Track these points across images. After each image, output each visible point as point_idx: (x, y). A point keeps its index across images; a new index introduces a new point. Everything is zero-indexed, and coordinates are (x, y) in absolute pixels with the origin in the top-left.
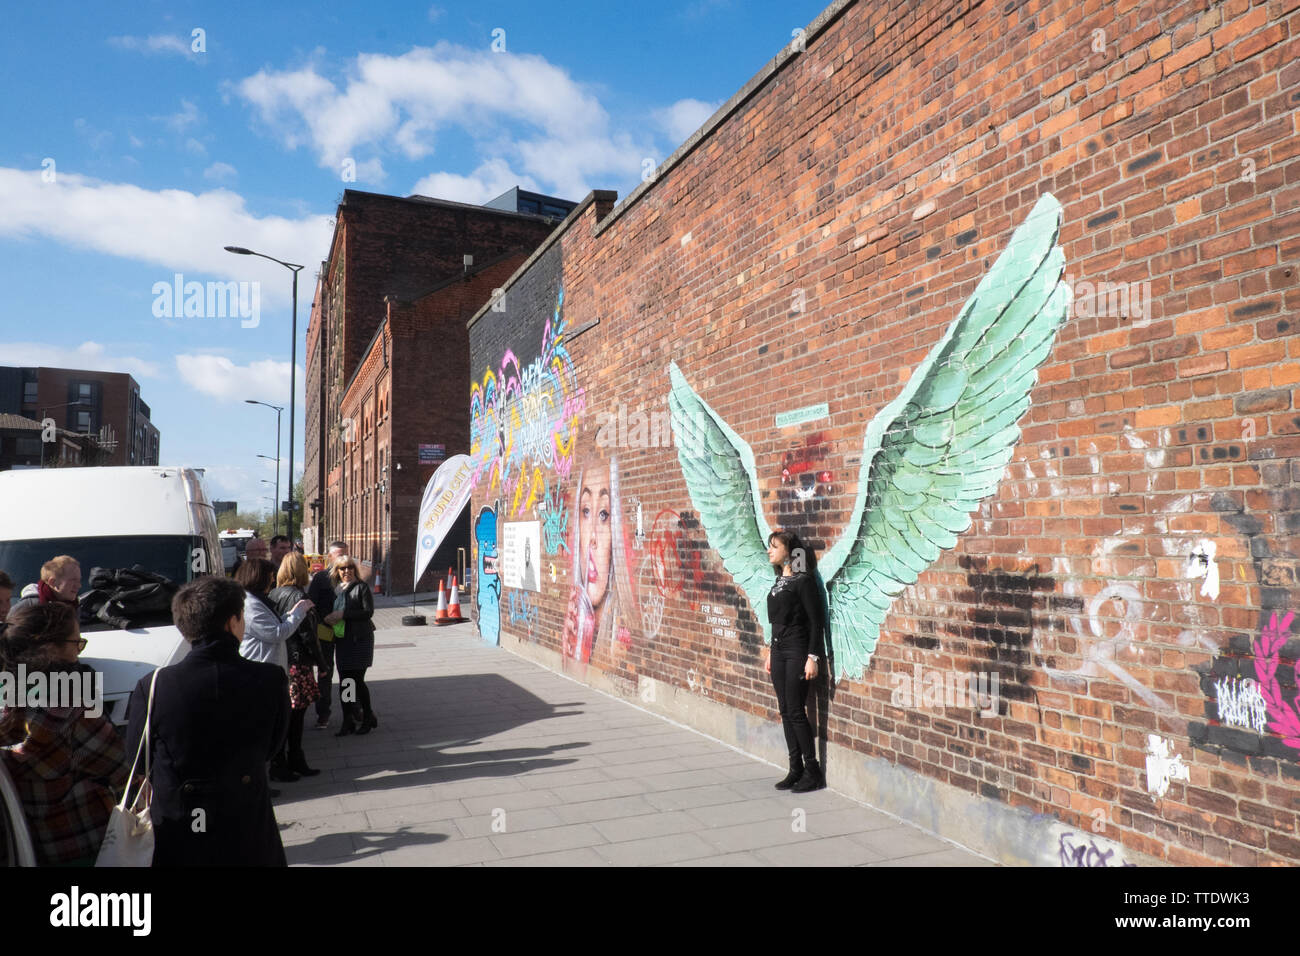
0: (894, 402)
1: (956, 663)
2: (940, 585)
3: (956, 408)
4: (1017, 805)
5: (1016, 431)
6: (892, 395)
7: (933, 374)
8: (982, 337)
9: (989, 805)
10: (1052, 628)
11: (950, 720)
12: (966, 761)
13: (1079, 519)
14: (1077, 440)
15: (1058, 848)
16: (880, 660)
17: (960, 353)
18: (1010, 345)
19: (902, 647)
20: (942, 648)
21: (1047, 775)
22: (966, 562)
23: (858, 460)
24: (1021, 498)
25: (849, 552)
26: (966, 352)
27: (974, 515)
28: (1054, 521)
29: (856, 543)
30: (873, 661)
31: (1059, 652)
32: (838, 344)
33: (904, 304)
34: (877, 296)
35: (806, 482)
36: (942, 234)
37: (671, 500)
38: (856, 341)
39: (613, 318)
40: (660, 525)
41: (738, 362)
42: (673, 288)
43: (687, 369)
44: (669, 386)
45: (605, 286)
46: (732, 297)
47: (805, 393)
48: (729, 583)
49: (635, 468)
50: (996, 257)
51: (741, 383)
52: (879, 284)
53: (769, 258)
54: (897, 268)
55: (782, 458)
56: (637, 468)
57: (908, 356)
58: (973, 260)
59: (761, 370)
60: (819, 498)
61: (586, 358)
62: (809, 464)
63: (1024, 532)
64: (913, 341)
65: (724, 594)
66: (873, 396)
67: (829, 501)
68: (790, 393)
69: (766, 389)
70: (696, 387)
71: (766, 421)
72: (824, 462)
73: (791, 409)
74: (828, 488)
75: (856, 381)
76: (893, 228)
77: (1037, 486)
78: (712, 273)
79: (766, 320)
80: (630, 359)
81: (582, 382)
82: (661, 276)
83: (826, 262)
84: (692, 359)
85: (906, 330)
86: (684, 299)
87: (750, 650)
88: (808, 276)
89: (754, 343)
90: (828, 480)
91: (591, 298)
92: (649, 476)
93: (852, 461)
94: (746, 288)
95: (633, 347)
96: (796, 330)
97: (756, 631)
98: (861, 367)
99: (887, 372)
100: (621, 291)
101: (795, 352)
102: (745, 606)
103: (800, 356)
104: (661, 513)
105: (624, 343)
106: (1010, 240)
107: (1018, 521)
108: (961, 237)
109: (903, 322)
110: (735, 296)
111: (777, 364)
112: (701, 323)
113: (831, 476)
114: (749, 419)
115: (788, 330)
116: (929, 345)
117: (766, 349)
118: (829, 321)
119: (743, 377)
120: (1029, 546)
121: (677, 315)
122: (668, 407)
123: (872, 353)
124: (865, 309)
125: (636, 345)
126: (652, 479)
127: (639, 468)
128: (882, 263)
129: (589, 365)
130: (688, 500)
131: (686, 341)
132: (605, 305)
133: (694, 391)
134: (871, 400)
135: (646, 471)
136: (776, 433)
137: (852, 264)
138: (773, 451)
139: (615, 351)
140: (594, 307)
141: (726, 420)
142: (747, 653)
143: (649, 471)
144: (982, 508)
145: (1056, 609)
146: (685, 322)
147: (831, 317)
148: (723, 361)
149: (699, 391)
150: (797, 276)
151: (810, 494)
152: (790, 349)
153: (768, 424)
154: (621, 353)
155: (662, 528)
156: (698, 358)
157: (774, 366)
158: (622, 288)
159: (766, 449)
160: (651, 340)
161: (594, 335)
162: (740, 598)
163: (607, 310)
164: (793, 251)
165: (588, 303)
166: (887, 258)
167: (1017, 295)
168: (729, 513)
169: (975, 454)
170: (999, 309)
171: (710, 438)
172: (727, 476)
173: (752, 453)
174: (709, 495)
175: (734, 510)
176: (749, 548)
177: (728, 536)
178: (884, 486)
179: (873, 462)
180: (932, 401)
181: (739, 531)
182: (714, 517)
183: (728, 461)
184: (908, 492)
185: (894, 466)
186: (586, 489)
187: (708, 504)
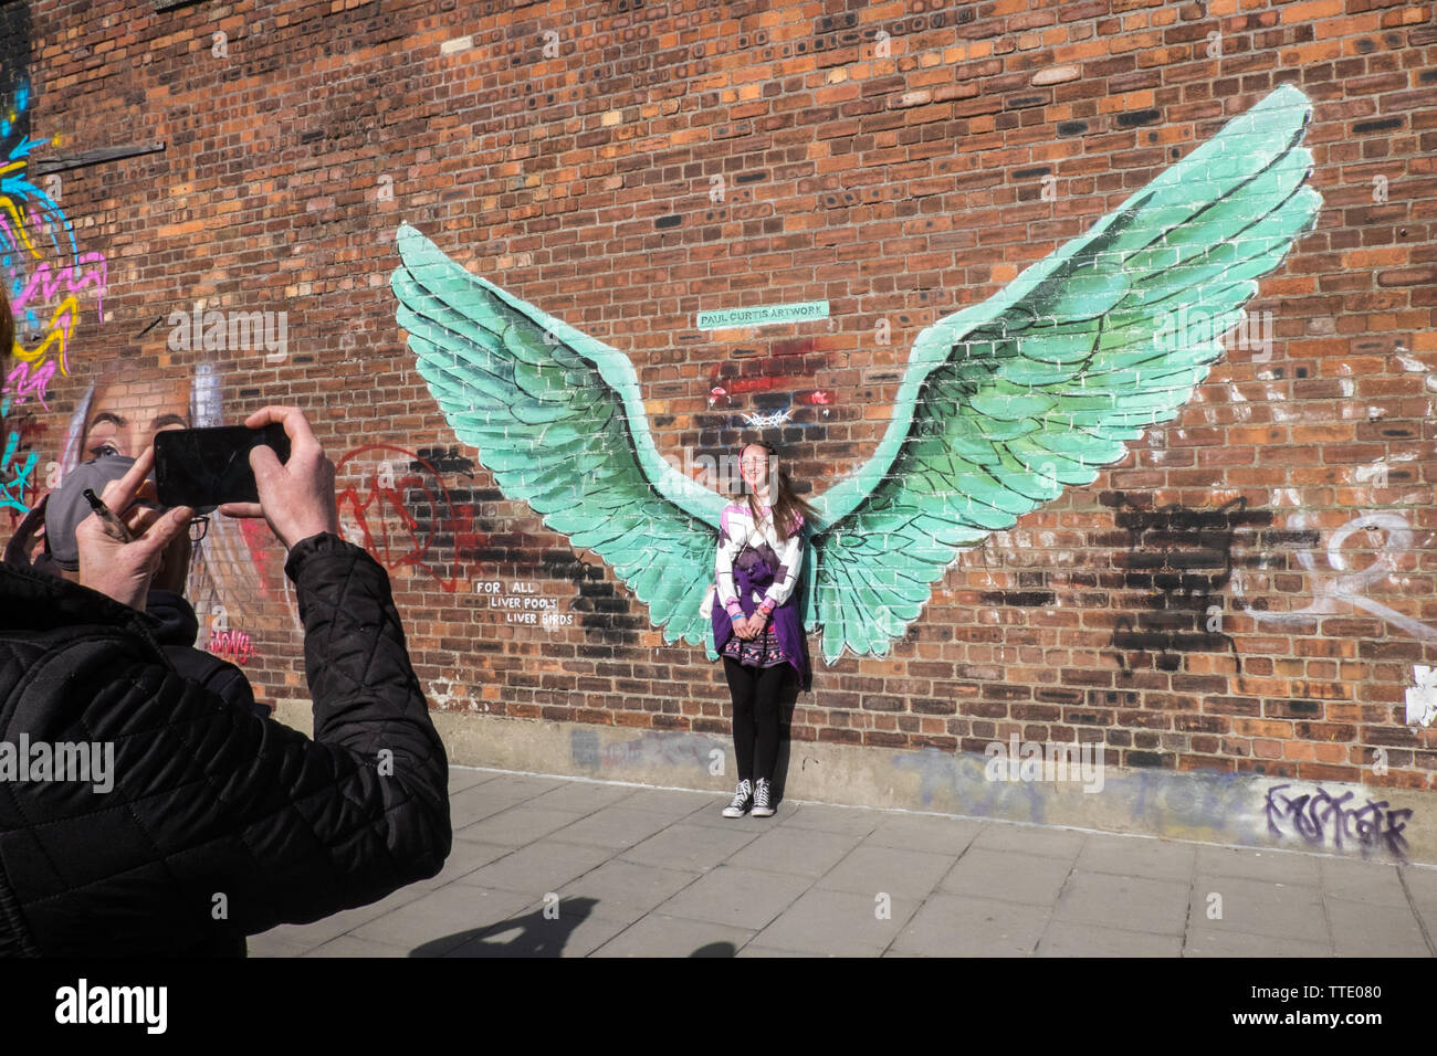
0: (979, 305)
1: (1085, 618)
2: (1060, 528)
3: (1107, 317)
4: (1193, 768)
6: (979, 296)
7: (1066, 271)
8: (1161, 237)
9: (1144, 776)
10: (1264, 567)
11: (1069, 687)
12: (1101, 731)
13: (1315, 447)
14: (1319, 361)
15: (1263, 803)
16: (929, 627)
17: (1119, 253)
18: (1210, 251)
19: (978, 608)
20: (1059, 603)
21: (1247, 728)
22: (1113, 500)
23: (895, 376)
24: (1220, 424)
25: (866, 494)
26: (1128, 252)
27: (1130, 444)
28: (1275, 449)
29: (884, 483)
30: (913, 630)
31: (1273, 590)
32: (858, 226)
33: (1006, 186)
34: (949, 171)
35: (768, 404)
36: (1091, 108)
37: (391, 432)
38: (900, 225)
39: (210, 145)
40: (355, 470)
41: (597, 235)
42: (411, 113)
43: (450, 237)
44: (392, 260)
45: (184, 93)
46: (585, 142)
47: (771, 286)
48: (556, 548)
49: (278, 382)
50: (1193, 147)
51: (606, 265)
52: (954, 156)
53: (689, 95)
54: (996, 140)
55: (709, 371)
56: (285, 382)
57: (1011, 250)
58: (1149, 146)
59: (664, 249)
60: (800, 426)
61: (111, 204)
62: (776, 381)
63: (1225, 462)
64: (1025, 232)
65: (542, 563)
66: (933, 297)
67: (823, 429)
68: (735, 284)
69: (672, 274)
70: (473, 265)
71: (669, 320)
72: (815, 378)
73: (736, 305)
74: (821, 412)
75: (895, 275)
76: (991, 89)
77: (1248, 410)
78: (532, 102)
79: (677, 181)
80: (267, 213)
81: (97, 243)
82: (376, 93)
83: (834, 115)
84: (466, 223)
85: (1008, 217)
86: (445, 133)
87: (612, 637)
88: (788, 130)
89: (644, 211)
90: (823, 401)
91: (134, 109)
92: (324, 394)
93: (884, 377)
94: (625, 132)
95: (277, 196)
96: (755, 200)
97: (627, 610)
98: (908, 258)
99: (965, 267)
100: (239, 105)
101: (750, 229)
102: (602, 577)
103: (763, 236)
104: (359, 451)
105: (246, 188)
106: (1219, 130)
107: (1214, 450)
108: (1127, 116)
109: (1001, 208)
110: (593, 141)
111: (703, 244)
112: (494, 173)
113: (831, 397)
114: (625, 315)
115: (735, 199)
116: (1057, 240)
117: (676, 221)
118: (837, 195)
119: (611, 257)
120: (1230, 477)
121: (423, 155)
122: (387, 290)
123: (935, 242)
124: (921, 185)
125: (288, 193)
126: (331, 399)
127: (289, 383)
128: (960, 131)
129: (124, 215)
130: (443, 431)
131: (449, 196)
132: (185, 124)
133: (468, 271)
134: (928, 301)
135: (312, 387)
136: (696, 337)
137: (894, 125)
138: (688, 362)
139: (219, 197)
140: (147, 123)
141: (559, 316)
142: (604, 643)
143: (323, 387)
144: (1147, 436)
145: (1271, 546)
146: (447, 168)
147: (841, 189)
148: (557, 231)
149: (481, 271)
150: (762, 128)
151: (778, 420)
152: (739, 225)
153: (676, 324)
154: (237, 204)
155: (360, 472)
156: (483, 223)
157: (693, 245)
158: (245, 100)
159: (668, 358)
160: (336, 188)
161: (143, 170)
162: (587, 567)
163: (192, 133)
164: (751, 92)
165: (125, 116)
166: (974, 124)
167: (1227, 195)
168: (562, 448)
169: (1137, 373)
170: (1195, 206)
171: (511, 340)
172: (560, 395)
173: (630, 363)
174: (505, 423)
175: (575, 444)
176: (615, 497)
177: (557, 482)
178: (949, 410)
179: (927, 379)
180: (1059, 307)
181: (590, 473)
182: (518, 454)
183: (562, 374)
184: (1001, 417)
185: (974, 385)
186: (107, 416)
187: (501, 436)
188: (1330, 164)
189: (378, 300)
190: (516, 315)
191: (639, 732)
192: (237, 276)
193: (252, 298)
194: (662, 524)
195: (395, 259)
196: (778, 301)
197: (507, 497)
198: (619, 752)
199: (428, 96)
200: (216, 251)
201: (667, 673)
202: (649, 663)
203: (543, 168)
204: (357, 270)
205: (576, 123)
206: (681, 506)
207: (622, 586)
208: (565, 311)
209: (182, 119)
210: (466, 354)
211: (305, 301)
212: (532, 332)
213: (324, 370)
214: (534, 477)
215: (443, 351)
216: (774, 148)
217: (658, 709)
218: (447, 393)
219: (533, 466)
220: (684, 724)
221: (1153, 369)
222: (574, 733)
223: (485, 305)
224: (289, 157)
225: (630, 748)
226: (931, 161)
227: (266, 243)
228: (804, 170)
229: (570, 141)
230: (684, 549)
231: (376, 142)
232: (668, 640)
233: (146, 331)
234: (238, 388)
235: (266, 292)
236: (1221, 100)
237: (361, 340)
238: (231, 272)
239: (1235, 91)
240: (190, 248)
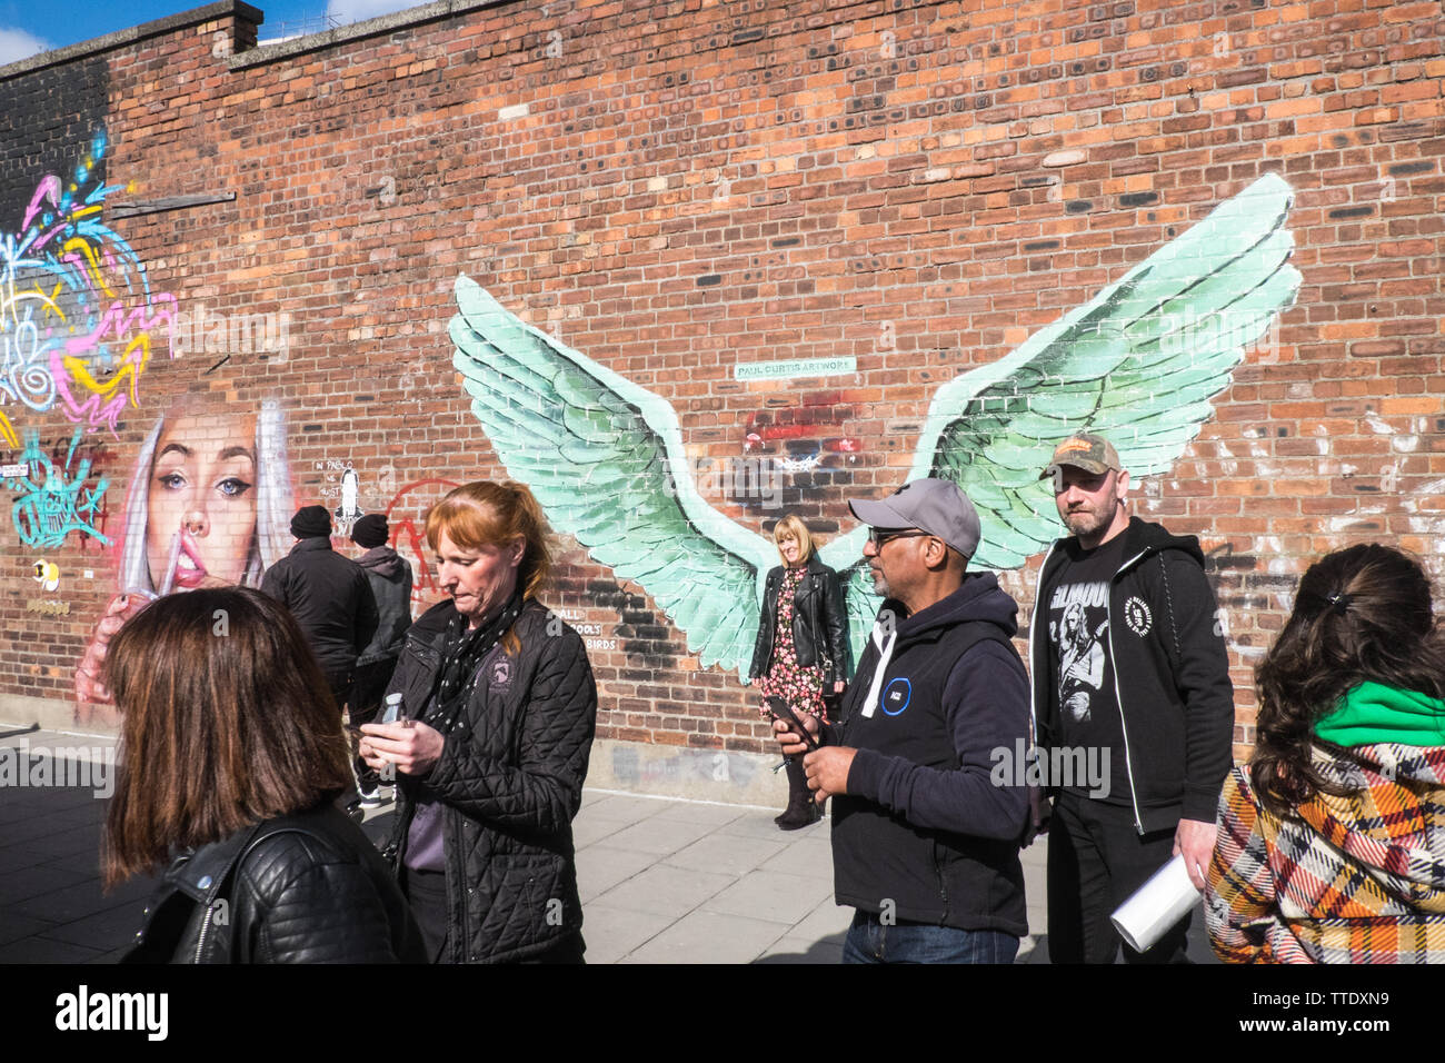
0: (993, 364)
3: (1108, 379)
5: (1207, 408)
6: (993, 356)
7: (1073, 335)
8: (1157, 307)
10: (1248, 606)
13: (1294, 499)
14: (1298, 422)
17: (1119, 320)
23: (916, 427)
24: (1209, 477)
26: (1129, 321)
28: (1258, 501)
31: (1256, 628)
32: (883, 289)
33: (1019, 257)
34: (967, 242)
35: (800, 450)
36: (1096, 189)
37: (447, 468)
38: (923, 289)
39: (278, 197)
40: (412, 502)
41: (643, 291)
42: (471, 173)
43: (505, 289)
44: (449, 308)
45: (255, 147)
46: (632, 205)
47: (803, 342)
48: (600, 578)
49: (340, 419)
50: (1186, 227)
51: (650, 319)
52: (972, 228)
53: (730, 165)
54: (1010, 214)
55: (745, 419)
56: (347, 419)
57: (1023, 315)
58: (1148, 225)
59: (704, 305)
60: (827, 470)
61: (183, 248)
62: (807, 429)
63: (1213, 512)
64: (1035, 300)
65: (587, 592)
66: (952, 355)
67: (850, 474)
68: (770, 339)
69: (713, 330)
70: (526, 315)
71: (709, 371)
72: (843, 427)
73: (771, 359)
74: (847, 459)
75: (917, 335)
76: (1005, 169)
77: (1235, 465)
78: (584, 167)
79: (717, 244)
80: (332, 261)
81: (169, 284)
82: (437, 153)
83: (863, 188)
84: (520, 276)
85: (1021, 286)
86: (502, 192)
87: (652, 662)
88: (820, 200)
89: (686, 270)
90: (850, 449)
91: (207, 160)
92: (384, 431)
93: (905, 428)
94: (670, 196)
95: (343, 245)
96: (789, 263)
97: (667, 637)
98: (928, 319)
99: (982, 330)
100: (308, 160)
101: (785, 290)
102: (643, 606)
103: (797, 296)
104: (417, 485)
105: (312, 238)
106: (1210, 212)
107: (1205, 500)
108: (1128, 197)
109: (1014, 276)
110: (640, 204)
111: (741, 302)
112: (547, 230)
113: (857, 445)
114: (668, 365)
115: (771, 262)
116: (1064, 307)
117: (716, 280)
118: (865, 260)
119: (656, 311)
120: (1218, 525)
121: (480, 213)
122: (445, 336)
123: (954, 306)
124: (942, 254)
125: (352, 243)
126: (390, 435)
127: (350, 420)
128: (976, 206)
129: (196, 260)
130: (496, 468)
131: (505, 251)
132: (255, 176)
133: (523, 320)
134: (947, 359)
135: (372, 424)
136: (732, 387)
137: (917, 199)
138: (726, 409)
139: (286, 245)
140: (219, 174)
141: (607, 364)
142: (644, 667)
143: (383, 424)
144: (1144, 486)
145: (1255, 587)
146: (503, 225)
147: (869, 255)
148: (605, 286)
149: (534, 321)
150: (796, 197)
151: (809, 464)
152: (774, 286)
153: (715, 375)
154: (304, 252)
155: (416, 504)
156: (537, 276)
157: (731, 302)
158: (313, 156)
159: (707, 406)
160: (398, 240)
161: (214, 217)
162: (629, 597)
163: (262, 184)
164: (787, 165)
165: (198, 167)
166: (990, 200)
167: (1217, 271)
168: (607, 487)
169: (1135, 429)
170: (1188, 281)
171: (561, 385)
172: (606, 437)
173: (672, 410)
174: (553, 461)
175: (620, 483)
176: (656, 532)
177: (602, 518)
178: (966, 460)
179: (945, 430)
180: (1065, 368)
181: (634, 509)
182: (565, 491)
183: (609, 418)
184: (1013, 467)
185: (988, 437)
186: (175, 447)
187: (550, 473)
188: (1309, 246)
189: (436, 345)
190: (567, 363)
191: (676, 749)
192: (302, 319)
193: (316, 340)
194: (700, 558)
195: (453, 308)
196: (810, 355)
197: (556, 530)
198: (657, 769)
199: (486, 158)
200: (282, 295)
201: (703, 695)
202: (686, 686)
203: (593, 228)
204: (416, 316)
205: (624, 187)
206: (717, 542)
207: (662, 615)
208: (611, 360)
209: (252, 172)
210: (519, 397)
211: (367, 344)
212: (580, 377)
213: (384, 409)
214: (582, 512)
215: (497, 393)
216: (808, 216)
217: (694, 729)
218: (500, 433)
219: (580, 503)
220: (717, 743)
221: (1149, 425)
222: (615, 750)
223: (537, 352)
224: (353, 210)
225: (668, 765)
226: (951, 232)
227: (330, 289)
228: (835, 237)
229: (619, 203)
230: (720, 582)
231: (436, 198)
232: (705, 664)
233: (215, 368)
234: (302, 423)
235: (330, 334)
236: (1213, 185)
237: (420, 381)
238: (297, 316)
239: (1224, 177)
240: (258, 291)
